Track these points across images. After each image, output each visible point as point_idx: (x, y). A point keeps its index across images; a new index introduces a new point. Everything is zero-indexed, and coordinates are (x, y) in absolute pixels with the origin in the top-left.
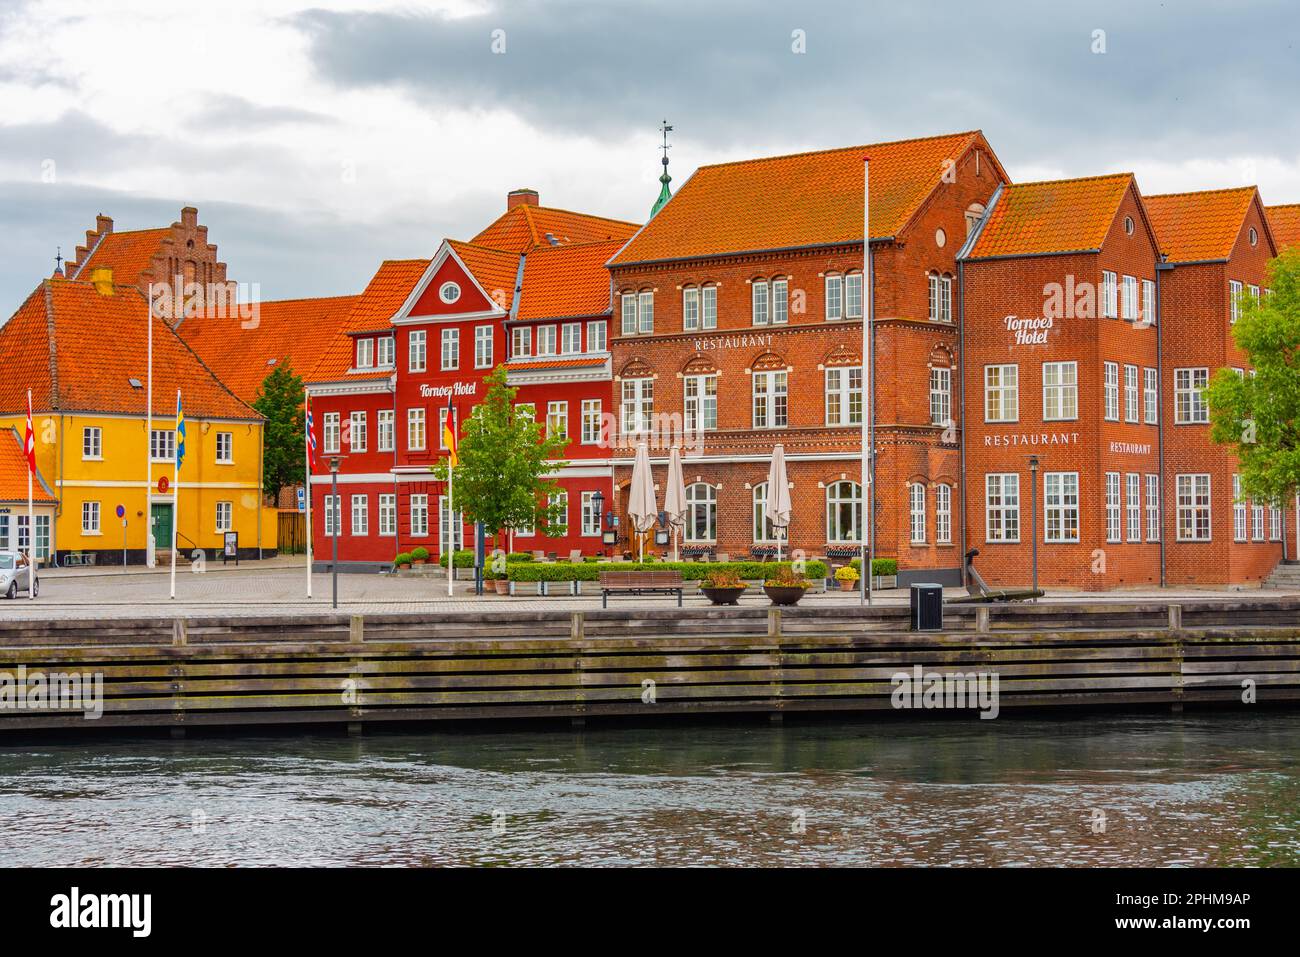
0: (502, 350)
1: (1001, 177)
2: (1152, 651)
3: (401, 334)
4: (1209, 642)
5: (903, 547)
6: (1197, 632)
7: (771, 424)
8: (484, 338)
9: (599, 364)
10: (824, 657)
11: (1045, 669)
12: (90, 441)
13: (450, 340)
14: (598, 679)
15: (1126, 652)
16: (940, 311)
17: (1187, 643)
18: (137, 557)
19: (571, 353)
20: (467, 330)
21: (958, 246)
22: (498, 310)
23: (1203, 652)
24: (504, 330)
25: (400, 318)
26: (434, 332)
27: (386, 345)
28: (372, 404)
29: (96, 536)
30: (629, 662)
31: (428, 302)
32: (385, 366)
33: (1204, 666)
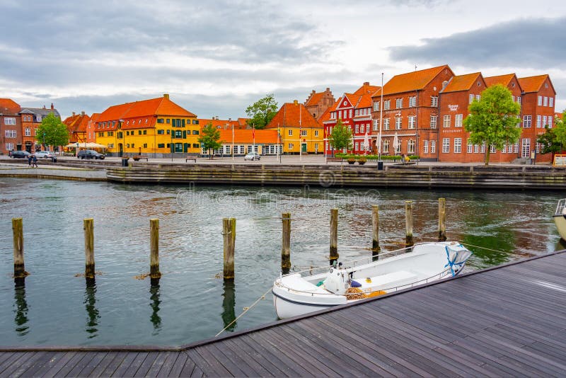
0: (354, 114)
1: (453, 75)
2: (424, 176)
3: (337, 112)
4: (438, 174)
5: (422, 154)
6: (435, 172)
7: (399, 128)
8: (351, 112)
9: (369, 117)
10: (351, 175)
11: (399, 179)
12: (290, 132)
13: (345, 112)
14: (307, 177)
15: (418, 176)
16: (434, 104)
17: (432, 174)
18: (298, 153)
19: (365, 115)
20: (348, 110)
21: (440, 90)
22: (353, 107)
23: (436, 176)
24: (354, 110)
25: (337, 109)
26: (343, 111)
27: (335, 114)
28: (333, 125)
29: (291, 149)
30: (313, 174)
31: (342, 106)
32: (335, 118)
33: (436, 179)
